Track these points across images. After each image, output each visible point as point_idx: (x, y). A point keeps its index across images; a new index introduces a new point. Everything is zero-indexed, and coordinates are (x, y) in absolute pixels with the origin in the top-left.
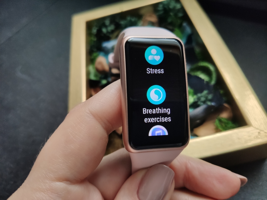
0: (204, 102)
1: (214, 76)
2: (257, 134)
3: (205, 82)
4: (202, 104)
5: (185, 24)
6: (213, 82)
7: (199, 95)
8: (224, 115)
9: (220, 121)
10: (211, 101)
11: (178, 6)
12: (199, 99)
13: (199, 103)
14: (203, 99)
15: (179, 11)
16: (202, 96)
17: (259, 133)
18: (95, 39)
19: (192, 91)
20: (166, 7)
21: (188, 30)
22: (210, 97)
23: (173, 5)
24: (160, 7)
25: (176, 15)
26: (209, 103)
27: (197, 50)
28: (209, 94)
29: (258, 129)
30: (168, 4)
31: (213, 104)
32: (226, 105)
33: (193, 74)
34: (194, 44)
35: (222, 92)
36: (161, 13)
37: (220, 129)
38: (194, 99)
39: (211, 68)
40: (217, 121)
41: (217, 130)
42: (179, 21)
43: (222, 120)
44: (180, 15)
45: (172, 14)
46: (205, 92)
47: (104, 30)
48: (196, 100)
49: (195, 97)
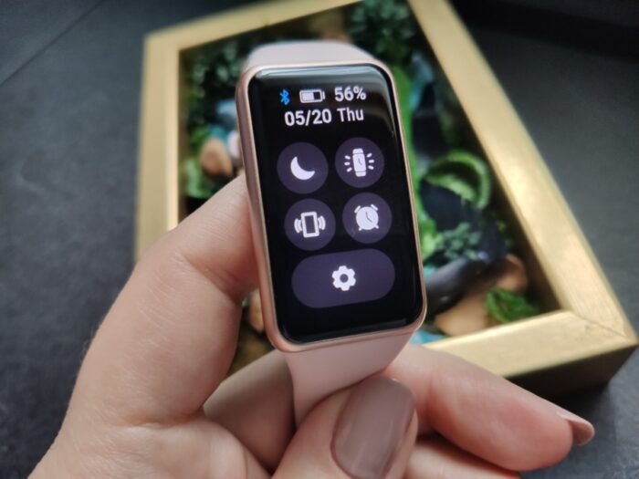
0: (460, 252)
1: (485, 187)
2: (583, 329)
3: (463, 203)
4: (455, 256)
5: (417, 58)
6: (482, 203)
7: (449, 234)
8: (509, 283)
9: (498, 298)
10: (476, 248)
11: (402, 13)
12: (447, 243)
13: (448, 254)
14: (457, 244)
15: (403, 23)
16: (454, 238)
17: (587, 328)
18: (201, 94)
19: (431, 223)
20: (372, 14)
21: (426, 73)
22: (474, 238)
23: (388, 10)
24: (359, 16)
25: (396, 34)
26: (473, 255)
27: (447, 121)
28: (471, 231)
29: (584, 318)
30: (378, 8)
31: (481, 256)
32: (512, 258)
33: (434, 181)
34: (438, 107)
35: (502, 226)
36: (362, 28)
37: (498, 316)
38: (437, 245)
39: (479, 167)
40: (490, 299)
41: (491, 322)
42: (403, 50)
43: (503, 295)
44: (407, 33)
45: (386, 32)
46: (463, 227)
47: (223, 73)
48: (441, 247)
49: (440, 238)
